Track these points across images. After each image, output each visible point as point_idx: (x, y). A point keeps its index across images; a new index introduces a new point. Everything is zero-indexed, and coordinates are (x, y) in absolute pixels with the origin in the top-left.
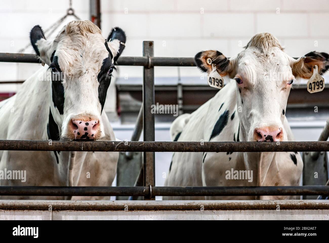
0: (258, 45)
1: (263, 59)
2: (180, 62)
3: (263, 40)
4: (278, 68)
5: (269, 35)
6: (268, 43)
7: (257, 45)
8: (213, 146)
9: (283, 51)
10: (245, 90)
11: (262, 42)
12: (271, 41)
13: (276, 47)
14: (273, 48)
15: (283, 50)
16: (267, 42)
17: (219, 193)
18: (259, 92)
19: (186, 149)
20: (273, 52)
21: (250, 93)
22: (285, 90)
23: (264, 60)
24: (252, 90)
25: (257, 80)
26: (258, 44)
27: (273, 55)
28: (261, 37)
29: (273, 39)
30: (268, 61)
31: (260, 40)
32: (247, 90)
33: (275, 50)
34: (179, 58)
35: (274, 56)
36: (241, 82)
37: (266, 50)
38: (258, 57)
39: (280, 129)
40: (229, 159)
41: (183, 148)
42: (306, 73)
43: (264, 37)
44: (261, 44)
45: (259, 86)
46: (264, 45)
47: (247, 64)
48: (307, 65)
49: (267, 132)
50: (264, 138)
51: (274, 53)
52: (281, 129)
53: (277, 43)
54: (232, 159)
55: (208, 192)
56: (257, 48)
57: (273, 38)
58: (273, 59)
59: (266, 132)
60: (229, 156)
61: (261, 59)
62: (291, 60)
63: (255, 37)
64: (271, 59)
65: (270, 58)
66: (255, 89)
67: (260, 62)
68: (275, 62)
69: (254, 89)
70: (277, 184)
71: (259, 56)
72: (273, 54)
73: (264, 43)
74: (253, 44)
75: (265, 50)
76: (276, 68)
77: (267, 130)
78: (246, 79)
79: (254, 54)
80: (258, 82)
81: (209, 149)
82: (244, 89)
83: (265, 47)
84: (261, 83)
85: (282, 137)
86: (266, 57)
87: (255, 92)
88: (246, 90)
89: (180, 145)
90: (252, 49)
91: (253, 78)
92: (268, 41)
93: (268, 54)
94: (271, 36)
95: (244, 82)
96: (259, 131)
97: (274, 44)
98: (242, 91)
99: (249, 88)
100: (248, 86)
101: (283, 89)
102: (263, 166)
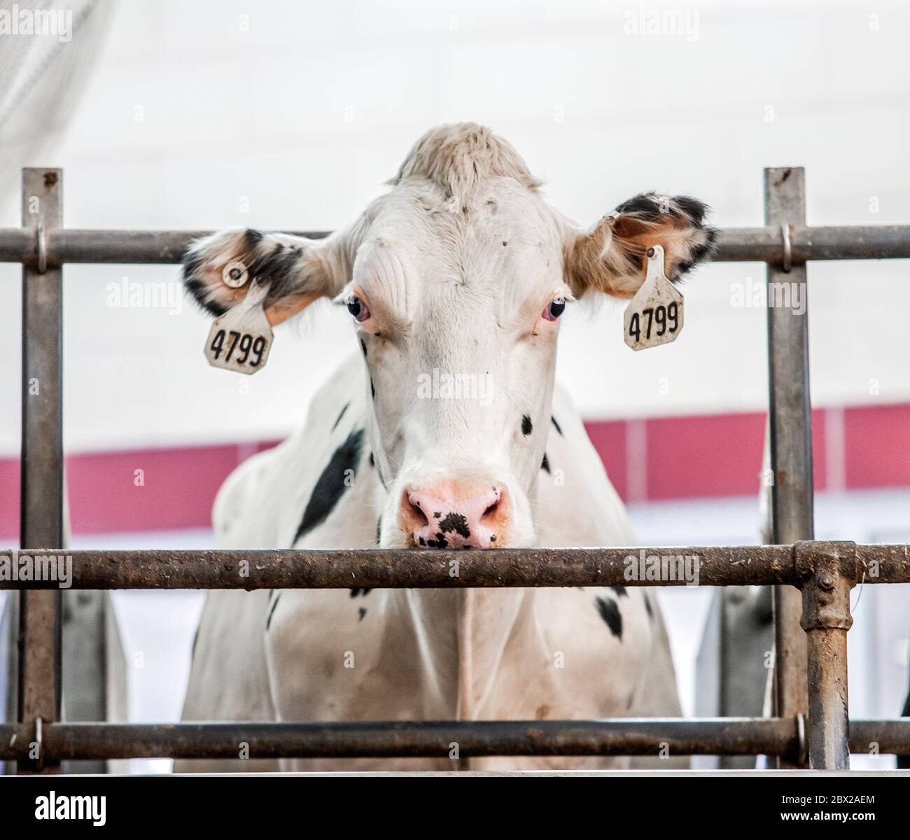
0: (437, 169)
1: (450, 222)
2: (162, 249)
3: (454, 153)
4: (505, 254)
5: (477, 131)
6: (474, 165)
7: (431, 170)
8: (232, 567)
9: (534, 192)
10: (380, 343)
11: (449, 161)
12: (484, 154)
13: (509, 178)
14: (494, 181)
15: (534, 189)
16: (471, 158)
17: (303, 744)
18: (427, 350)
19: (126, 579)
20: (491, 195)
21: (398, 357)
22: (531, 339)
23: (454, 228)
24: (405, 341)
25: (424, 305)
26: (436, 166)
27: (490, 207)
28: (446, 143)
29: (496, 148)
30: (471, 232)
31: (444, 153)
32: (388, 344)
33: (502, 191)
34: (156, 232)
35: (494, 211)
36: (365, 312)
37: (466, 188)
38: (432, 216)
39: (494, 489)
40: (357, 616)
41: (116, 575)
42: (621, 276)
43: (459, 143)
44: (446, 168)
45: (430, 324)
46: (455, 170)
47: (386, 245)
48: (627, 245)
49: (444, 501)
50: (434, 527)
51: (498, 199)
52: (498, 491)
53: (512, 162)
54: (367, 615)
55: (261, 742)
56: (433, 181)
57: (492, 144)
58: (488, 223)
59: (440, 501)
60: (360, 601)
61: (442, 223)
62: (565, 228)
63: (426, 140)
64: (482, 223)
65: (477, 220)
66: (416, 336)
67: (438, 237)
68: (495, 235)
69: (410, 337)
70: (543, 710)
71: (436, 212)
72: (489, 202)
73: (456, 164)
74: (417, 166)
75: (461, 189)
76: (496, 256)
77: (447, 494)
78: (382, 301)
79: (420, 204)
80: (427, 312)
81: (217, 579)
82: (377, 337)
83: (459, 179)
84: (435, 314)
85: (504, 518)
86: (463, 217)
87: (415, 351)
88: (384, 343)
89: (103, 562)
90: (411, 188)
91: (409, 297)
92: (473, 154)
93: (472, 206)
94: (485, 136)
95: (373, 312)
96: (414, 497)
97: (497, 165)
98: (371, 348)
99: (392, 333)
100: (391, 328)
101: (523, 337)
102: (480, 637)
